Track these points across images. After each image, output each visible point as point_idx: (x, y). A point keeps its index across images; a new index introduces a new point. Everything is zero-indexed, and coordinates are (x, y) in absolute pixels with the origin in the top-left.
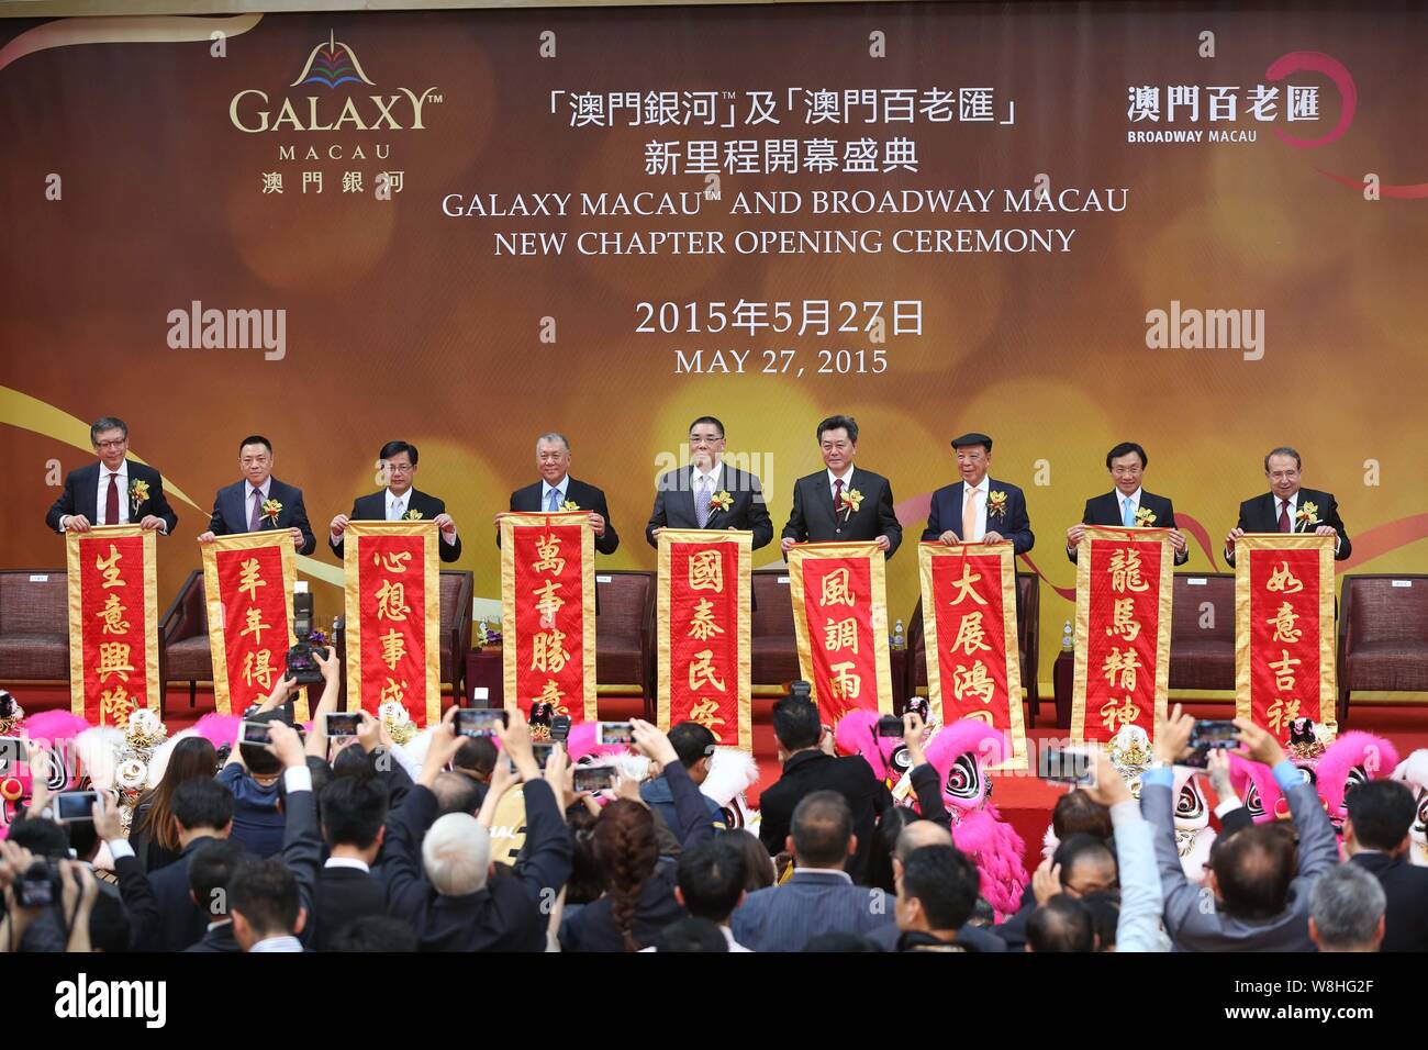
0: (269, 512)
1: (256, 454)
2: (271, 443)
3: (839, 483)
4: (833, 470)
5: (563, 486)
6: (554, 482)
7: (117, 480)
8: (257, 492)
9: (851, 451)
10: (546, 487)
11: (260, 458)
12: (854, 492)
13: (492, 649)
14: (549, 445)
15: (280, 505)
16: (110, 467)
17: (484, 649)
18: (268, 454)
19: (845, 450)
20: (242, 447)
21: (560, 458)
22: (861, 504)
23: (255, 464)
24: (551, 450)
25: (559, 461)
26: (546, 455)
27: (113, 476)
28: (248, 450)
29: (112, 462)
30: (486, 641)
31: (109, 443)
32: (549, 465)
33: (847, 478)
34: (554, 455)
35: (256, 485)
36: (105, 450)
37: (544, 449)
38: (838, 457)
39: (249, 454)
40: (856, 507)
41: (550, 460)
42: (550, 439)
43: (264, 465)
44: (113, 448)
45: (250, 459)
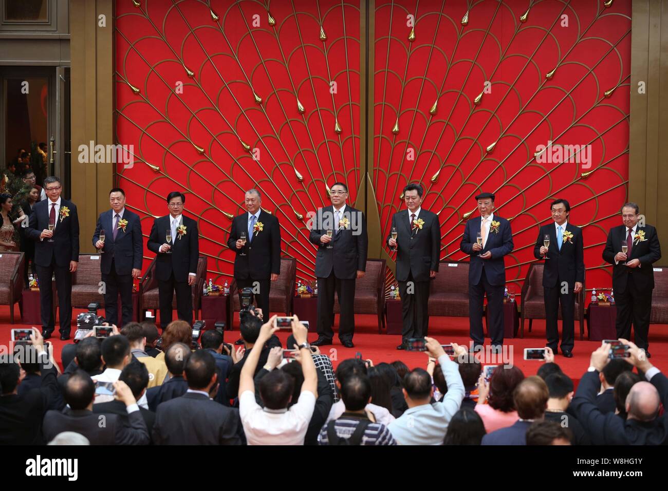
0: (121, 225)
1: (117, 196)
2: (125, 192)
3: (413, 216)
4: (411, 210)
5: (257, 214)
6: (253, 213)
7: (55, 206)
8: (117, 216)
9: (419, 200)
10: (250, 215)
11: (118, 199)
12: (420, 220)
13: (214, 294)
14: (250, 195)
15: (127, 222)
16: (52, 200)
17: (210, 294)
18: (123, 197)
19: (416, 200)
20: (110, 193)
21: (255, 202)
22: (423, 225)
23: (116, 201)
24: (251, 197)
25: (254, 203)
26: (249, 200)
27: (54, 205)
28: (113, 195)
29: (54, 198)
30: (211, 290)
31: (52, 189)
32: (250, 205)
33: (417, 213)
34: (252, 200)
35: (117, 211)
36: (51, 192)
37: (248, 197)
38: (413, 204)
39: (113, 196)
40: (421, 227)
41: (250, 203)
42: (251, 193)
43: (120, 202)
44: (55, 191)
45: (113, 199)
